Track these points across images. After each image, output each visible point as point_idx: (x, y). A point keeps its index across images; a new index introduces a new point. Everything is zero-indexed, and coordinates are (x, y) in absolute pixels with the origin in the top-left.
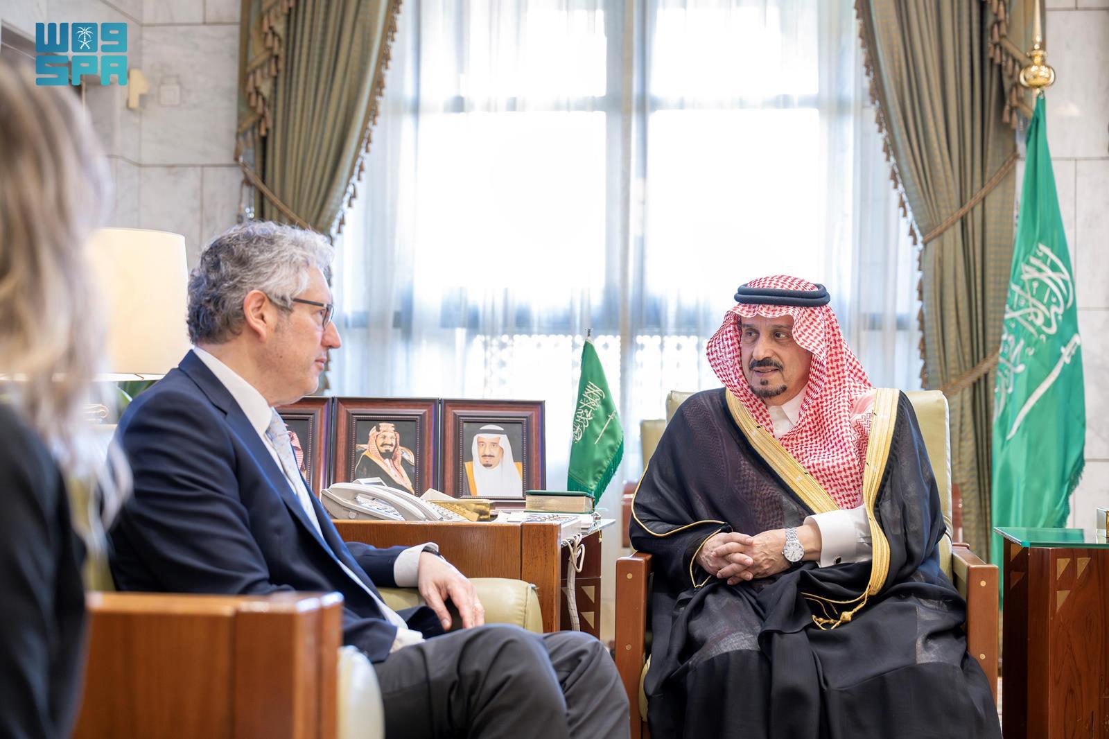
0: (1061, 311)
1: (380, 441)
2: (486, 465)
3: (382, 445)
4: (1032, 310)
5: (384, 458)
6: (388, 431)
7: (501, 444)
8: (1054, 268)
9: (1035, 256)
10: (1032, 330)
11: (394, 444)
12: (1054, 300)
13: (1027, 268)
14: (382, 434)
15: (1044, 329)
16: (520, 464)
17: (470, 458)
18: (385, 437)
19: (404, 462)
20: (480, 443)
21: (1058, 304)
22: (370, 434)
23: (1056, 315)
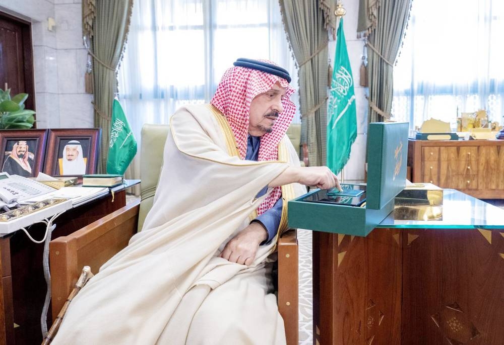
0: (348, 88)
1: (18, 150)
2: (70, 160)
3: (19, 151)
4: (339, 88)
5: (19, 158)
6: (23, 144)
7: (78, 150)
8: (346, 74)
9: (340, 70)
10: (339, 94)
11: (25, 150)
12: (346, 84)
13: (337, 74)
14: (20, 146)
15: (343, 94)
16: (86, 159)
17: (62, 157)
18: (21, 148)
19: (29, 160)
20: (68, 149)
21: (347, 85)
22: (14, 147)
23: (347, 89)
